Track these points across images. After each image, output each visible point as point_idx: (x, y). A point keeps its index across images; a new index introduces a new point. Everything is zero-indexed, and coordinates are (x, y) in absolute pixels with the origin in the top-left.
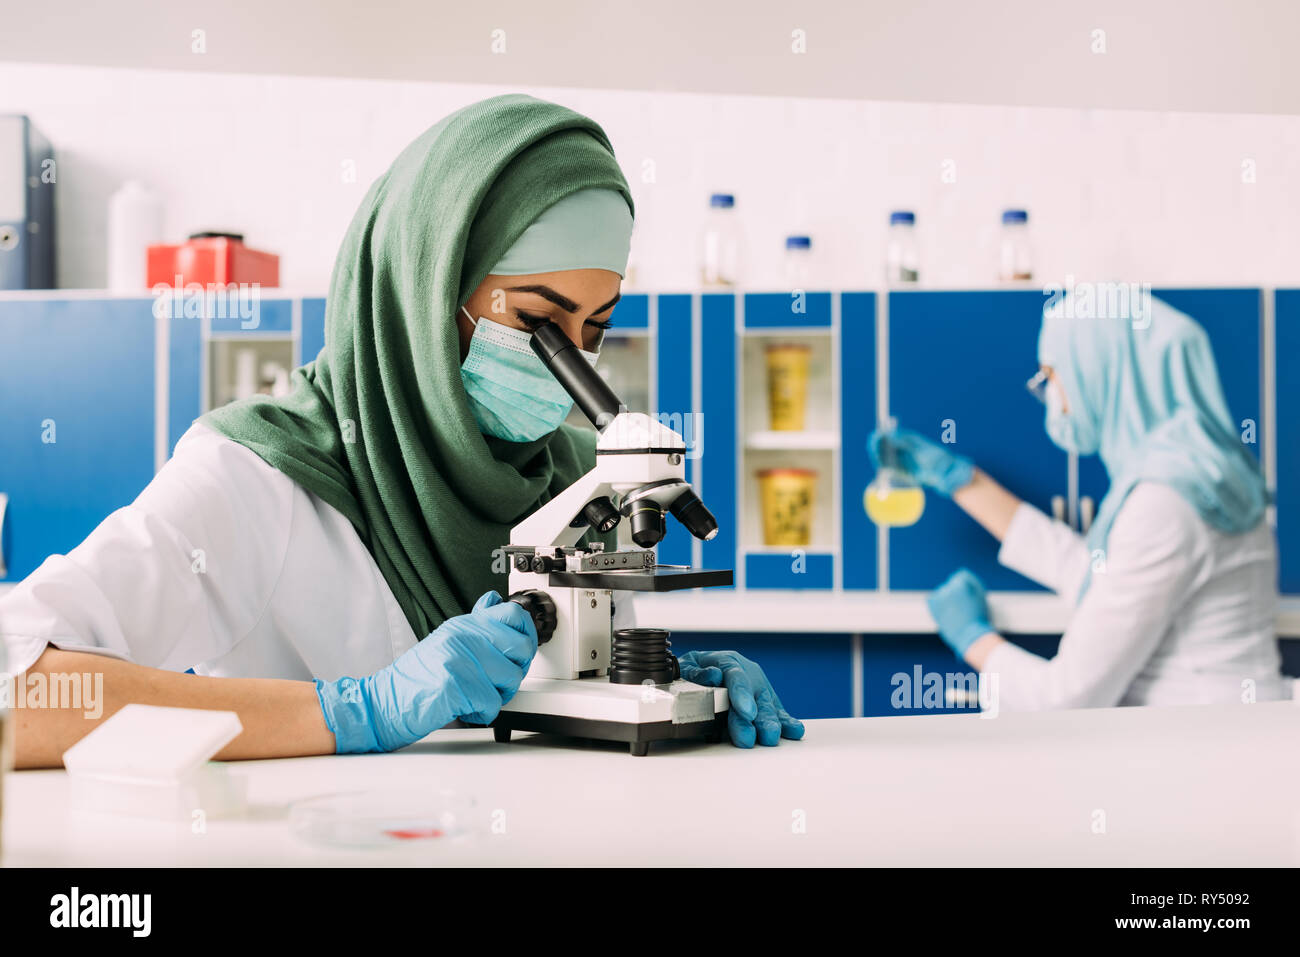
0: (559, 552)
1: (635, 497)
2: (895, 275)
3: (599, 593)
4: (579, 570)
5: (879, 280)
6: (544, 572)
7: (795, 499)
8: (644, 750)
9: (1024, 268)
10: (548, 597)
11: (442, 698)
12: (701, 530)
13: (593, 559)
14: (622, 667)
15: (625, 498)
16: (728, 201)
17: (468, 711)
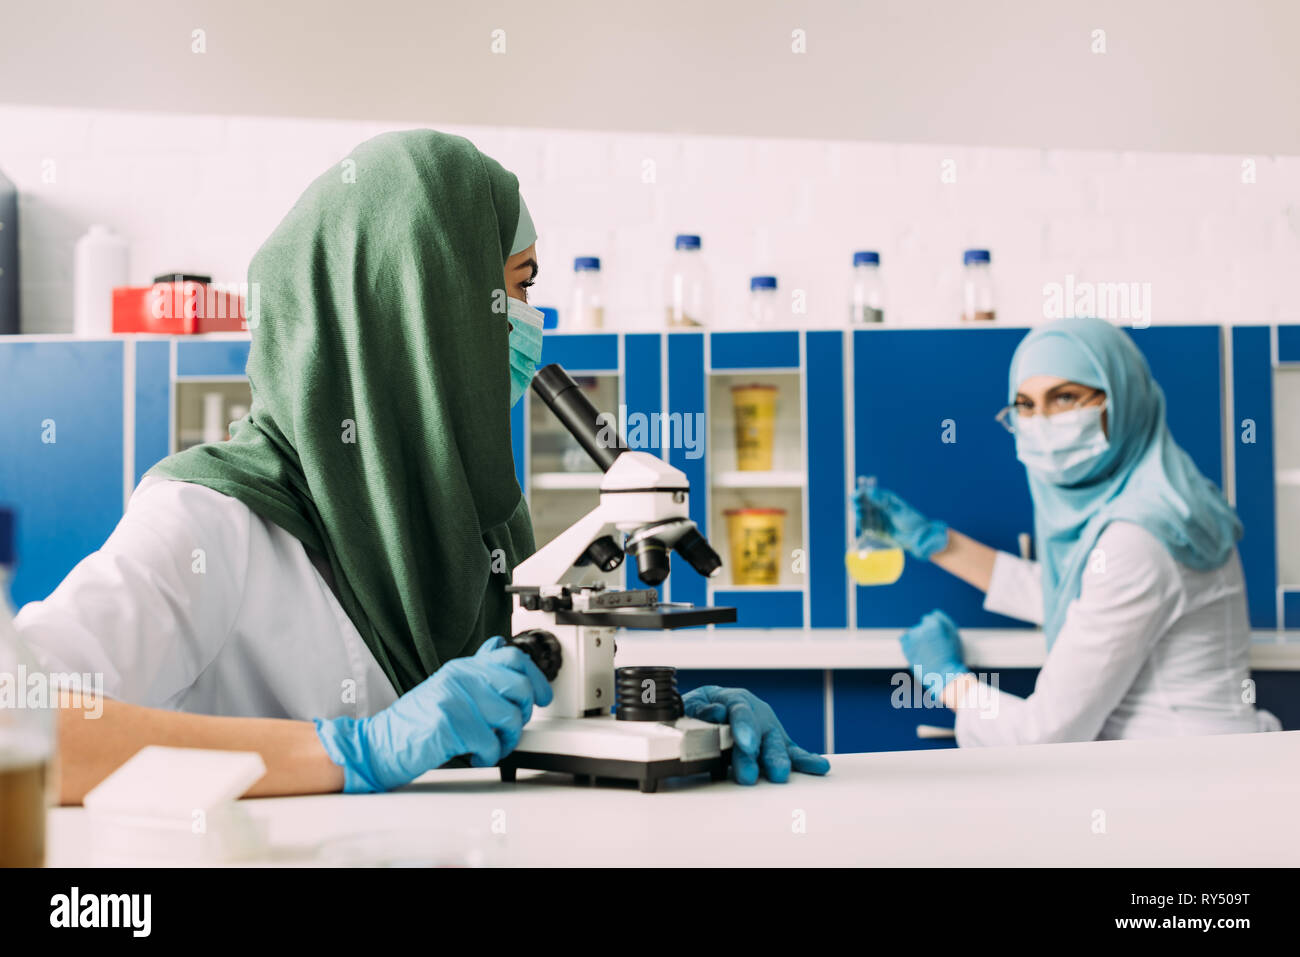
0: (566, 592)
1: (640, 537)
2: (859, 314)
3: (603, 631)
4: (586, 609)
5: (844, 320)
6: (551, 610)
7: (763, 538)
8: (652, 788)
9: (986, 307)
10: (552, 636)
11: (434, 738)
12: (707, 567)
13: (599, 598)
14: (628, 705)
15: (629, 538)
16: (694, 242)
17: (462, 751)
